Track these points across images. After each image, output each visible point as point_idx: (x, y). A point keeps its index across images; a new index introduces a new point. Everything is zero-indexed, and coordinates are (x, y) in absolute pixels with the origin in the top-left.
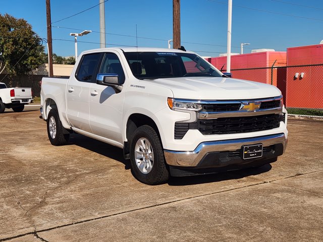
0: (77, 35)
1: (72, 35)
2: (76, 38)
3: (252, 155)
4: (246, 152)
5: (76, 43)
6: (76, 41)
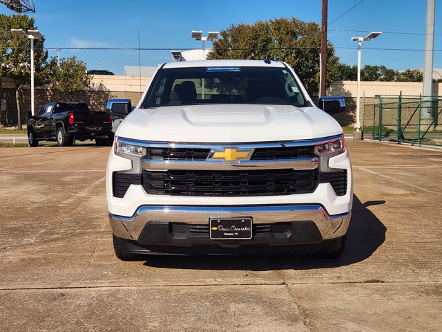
0: (361, 39)
1: (354, 40)
2: (360, 44)
3: (229, 235)
4: (215, 228)
5: (360, 51)
6: (359, 48)
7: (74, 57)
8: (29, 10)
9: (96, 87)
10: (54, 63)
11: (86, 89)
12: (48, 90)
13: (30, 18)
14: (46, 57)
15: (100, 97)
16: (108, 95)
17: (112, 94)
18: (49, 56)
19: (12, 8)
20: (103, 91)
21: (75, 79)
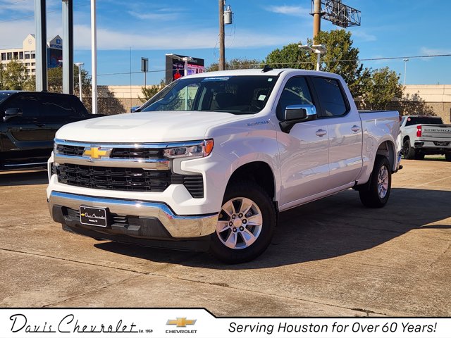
3: (92, 221)
4: (83, 215)
7: (387, 68)
8: (353, 24)
9: (410, 98)
10: (367, 75)
11: (399, 100)
12: (362, 102)
13: (347, 33)
14: (361, 69)
15: (414, 109)
16: (422, 106)
17: (428, 104)
18: (364, 67)
19: (338, 24)
20: (417, 102)
21: (385, 90)
